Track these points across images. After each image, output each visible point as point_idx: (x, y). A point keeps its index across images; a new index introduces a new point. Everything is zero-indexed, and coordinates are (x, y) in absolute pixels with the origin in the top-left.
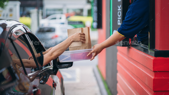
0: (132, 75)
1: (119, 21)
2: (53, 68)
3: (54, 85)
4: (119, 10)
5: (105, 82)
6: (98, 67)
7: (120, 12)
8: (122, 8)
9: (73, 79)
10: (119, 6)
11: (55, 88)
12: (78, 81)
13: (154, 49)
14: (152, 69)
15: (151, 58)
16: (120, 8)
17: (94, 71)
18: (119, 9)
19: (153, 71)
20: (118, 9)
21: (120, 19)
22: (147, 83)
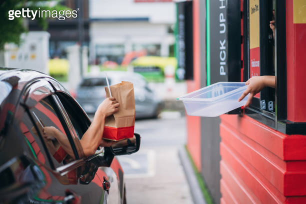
0: (247, 166)
1: (222, 67)
2: (105, 153)
3: (106, 186)
4: (221, 48)
5: (200, 175)
6: (187, 147)
7: (224, 52)
8: (227, 46)
9: (143, 170)
10: (222, 42)
11: (108, 191)
12: (151, 173)
13: (285, 121)
14: (282, 157)
15: (279, 136)
16: (224, 46)
17: (179, 156)
18: (223, 48)
19: (285, 160)
20: (221, 46)
21: (223, 66)
22: (272, 181)
